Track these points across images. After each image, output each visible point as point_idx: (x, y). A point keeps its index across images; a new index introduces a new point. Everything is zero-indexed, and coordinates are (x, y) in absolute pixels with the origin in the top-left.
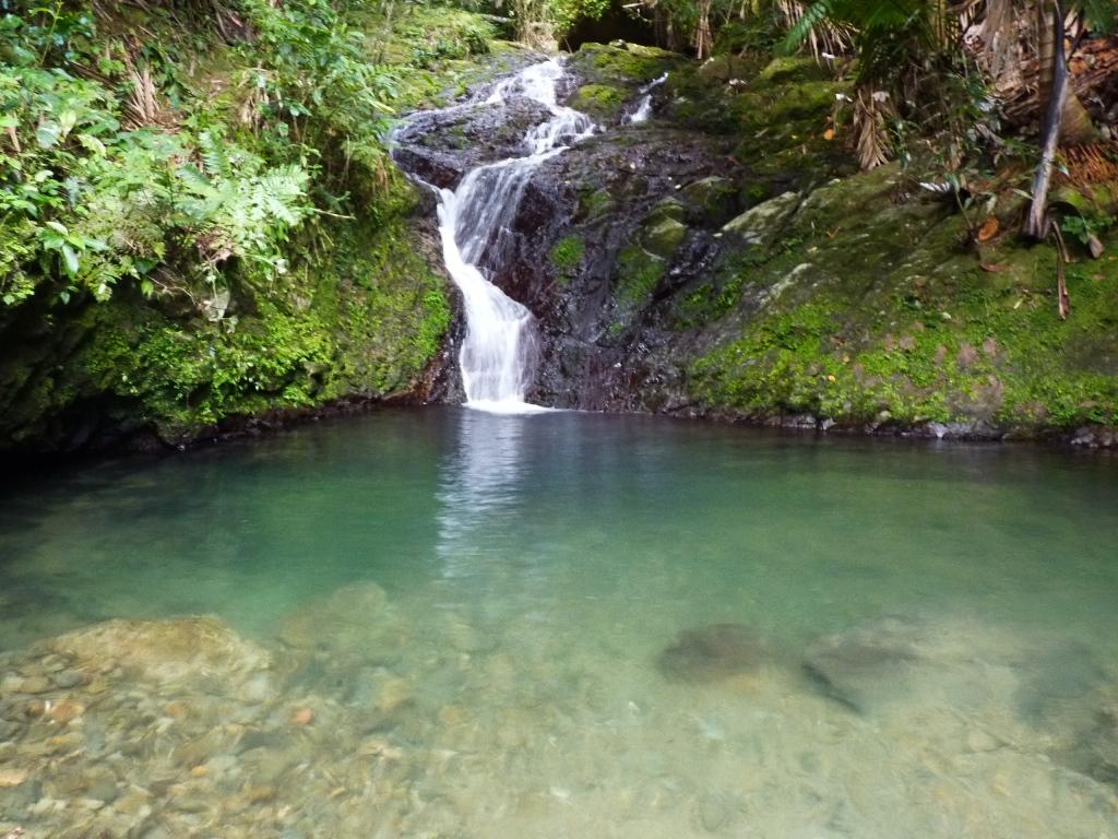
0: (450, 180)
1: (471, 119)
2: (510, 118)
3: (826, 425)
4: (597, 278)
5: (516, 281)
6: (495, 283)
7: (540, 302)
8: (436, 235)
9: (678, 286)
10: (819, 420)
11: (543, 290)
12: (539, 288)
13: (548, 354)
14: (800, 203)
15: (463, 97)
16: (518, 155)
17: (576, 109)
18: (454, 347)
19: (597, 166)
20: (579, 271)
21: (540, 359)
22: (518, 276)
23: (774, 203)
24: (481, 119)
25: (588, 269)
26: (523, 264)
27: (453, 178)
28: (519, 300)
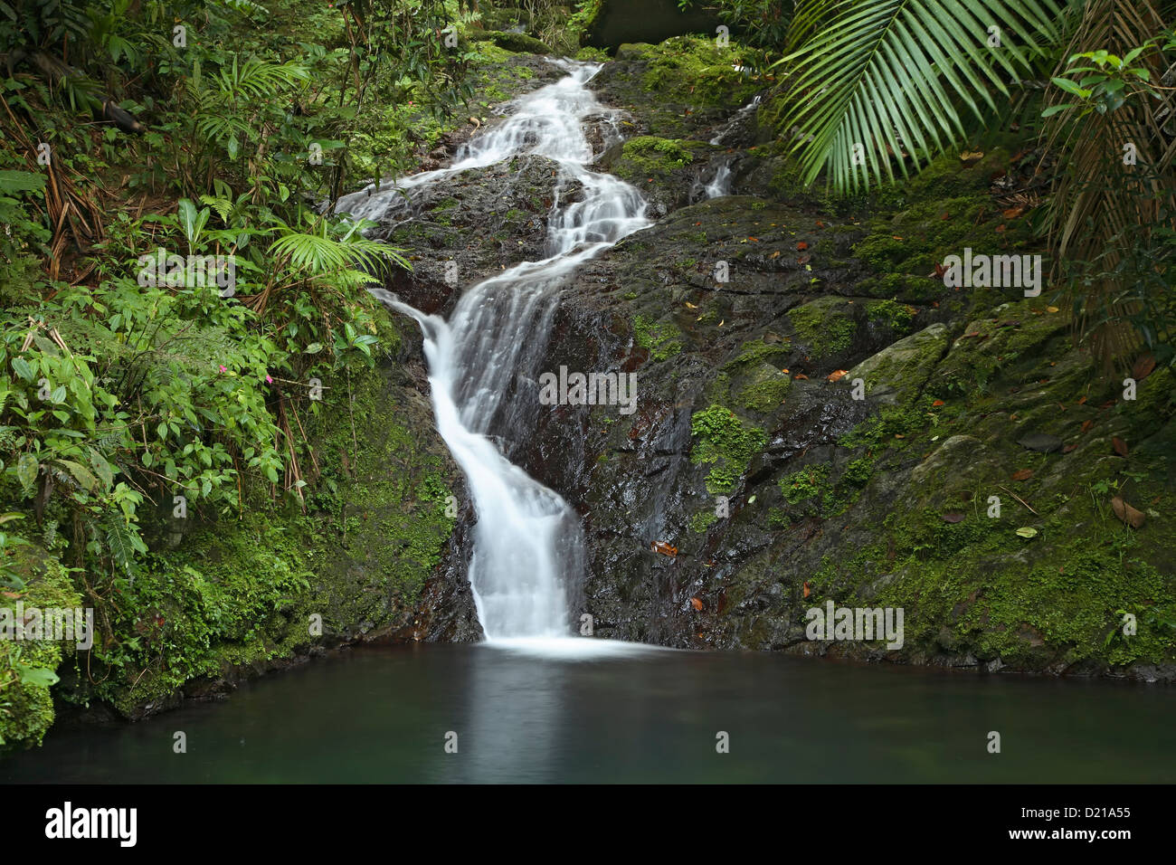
0: (442, 301)
1: (461, 198)
2: (520, 196)
3: (994, 666)
4: (665, 453)
5: (545, 457)
6: (515, 460)
7: (583, 489)
8: (425, 389)
9: (781, 464)
10: (983, 660)
11: (585, 471)
12: (581, 467)
13: (596, 567)
14: (951, 343)
15: (442, 150)
16: (536, 256)
17: (618, 176)
18: (462, 558)
19: (656, 277)
20: (638, 442)
21: (587, 574)
22: (547, 450)
23: (913, 342)
24: (477, 198)
25: (651, 438)
26: (555, 431)
27: (445, 299)
28: (550, 484)
